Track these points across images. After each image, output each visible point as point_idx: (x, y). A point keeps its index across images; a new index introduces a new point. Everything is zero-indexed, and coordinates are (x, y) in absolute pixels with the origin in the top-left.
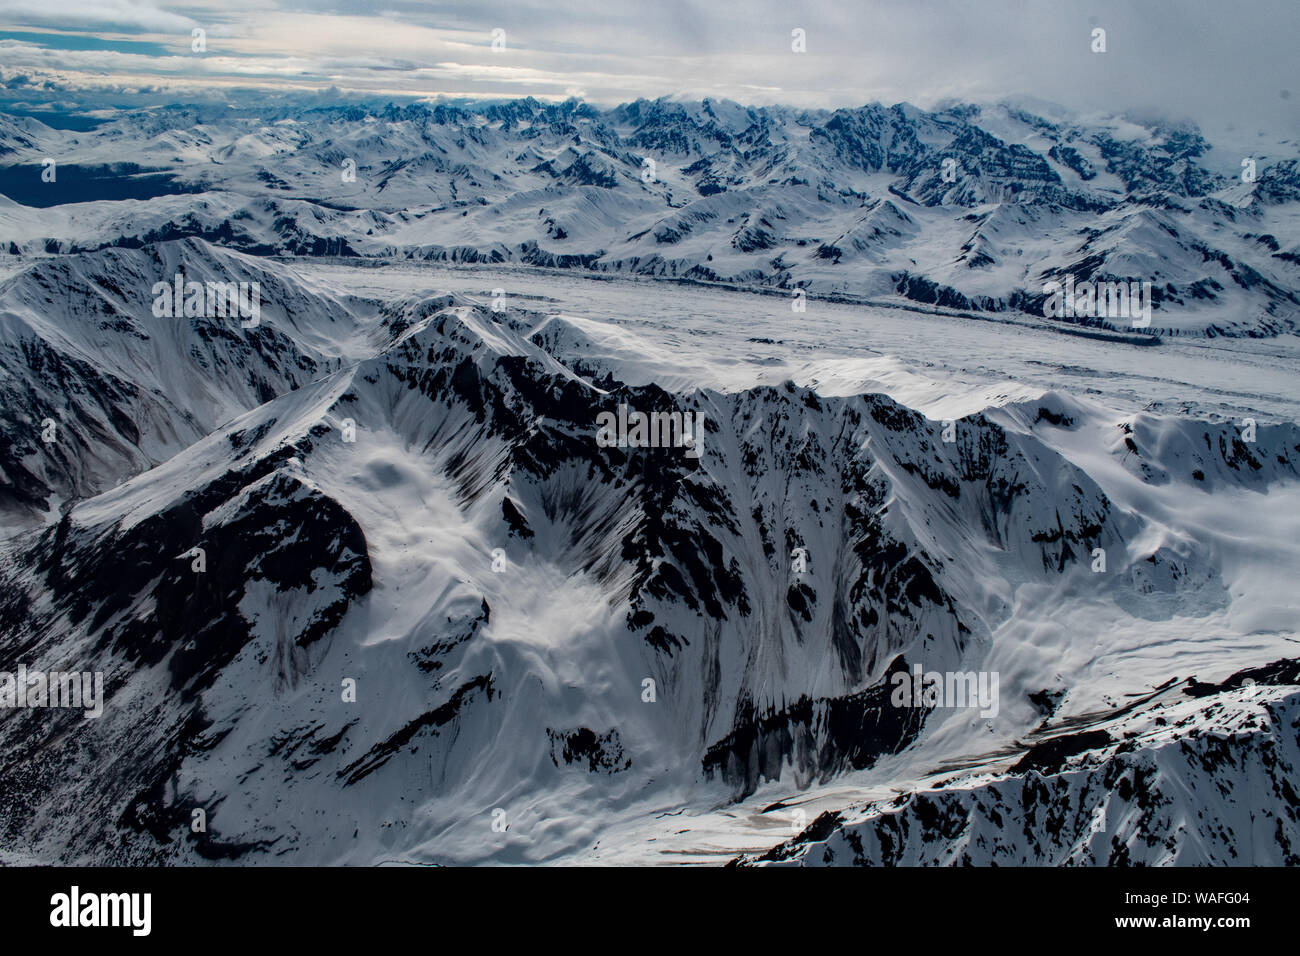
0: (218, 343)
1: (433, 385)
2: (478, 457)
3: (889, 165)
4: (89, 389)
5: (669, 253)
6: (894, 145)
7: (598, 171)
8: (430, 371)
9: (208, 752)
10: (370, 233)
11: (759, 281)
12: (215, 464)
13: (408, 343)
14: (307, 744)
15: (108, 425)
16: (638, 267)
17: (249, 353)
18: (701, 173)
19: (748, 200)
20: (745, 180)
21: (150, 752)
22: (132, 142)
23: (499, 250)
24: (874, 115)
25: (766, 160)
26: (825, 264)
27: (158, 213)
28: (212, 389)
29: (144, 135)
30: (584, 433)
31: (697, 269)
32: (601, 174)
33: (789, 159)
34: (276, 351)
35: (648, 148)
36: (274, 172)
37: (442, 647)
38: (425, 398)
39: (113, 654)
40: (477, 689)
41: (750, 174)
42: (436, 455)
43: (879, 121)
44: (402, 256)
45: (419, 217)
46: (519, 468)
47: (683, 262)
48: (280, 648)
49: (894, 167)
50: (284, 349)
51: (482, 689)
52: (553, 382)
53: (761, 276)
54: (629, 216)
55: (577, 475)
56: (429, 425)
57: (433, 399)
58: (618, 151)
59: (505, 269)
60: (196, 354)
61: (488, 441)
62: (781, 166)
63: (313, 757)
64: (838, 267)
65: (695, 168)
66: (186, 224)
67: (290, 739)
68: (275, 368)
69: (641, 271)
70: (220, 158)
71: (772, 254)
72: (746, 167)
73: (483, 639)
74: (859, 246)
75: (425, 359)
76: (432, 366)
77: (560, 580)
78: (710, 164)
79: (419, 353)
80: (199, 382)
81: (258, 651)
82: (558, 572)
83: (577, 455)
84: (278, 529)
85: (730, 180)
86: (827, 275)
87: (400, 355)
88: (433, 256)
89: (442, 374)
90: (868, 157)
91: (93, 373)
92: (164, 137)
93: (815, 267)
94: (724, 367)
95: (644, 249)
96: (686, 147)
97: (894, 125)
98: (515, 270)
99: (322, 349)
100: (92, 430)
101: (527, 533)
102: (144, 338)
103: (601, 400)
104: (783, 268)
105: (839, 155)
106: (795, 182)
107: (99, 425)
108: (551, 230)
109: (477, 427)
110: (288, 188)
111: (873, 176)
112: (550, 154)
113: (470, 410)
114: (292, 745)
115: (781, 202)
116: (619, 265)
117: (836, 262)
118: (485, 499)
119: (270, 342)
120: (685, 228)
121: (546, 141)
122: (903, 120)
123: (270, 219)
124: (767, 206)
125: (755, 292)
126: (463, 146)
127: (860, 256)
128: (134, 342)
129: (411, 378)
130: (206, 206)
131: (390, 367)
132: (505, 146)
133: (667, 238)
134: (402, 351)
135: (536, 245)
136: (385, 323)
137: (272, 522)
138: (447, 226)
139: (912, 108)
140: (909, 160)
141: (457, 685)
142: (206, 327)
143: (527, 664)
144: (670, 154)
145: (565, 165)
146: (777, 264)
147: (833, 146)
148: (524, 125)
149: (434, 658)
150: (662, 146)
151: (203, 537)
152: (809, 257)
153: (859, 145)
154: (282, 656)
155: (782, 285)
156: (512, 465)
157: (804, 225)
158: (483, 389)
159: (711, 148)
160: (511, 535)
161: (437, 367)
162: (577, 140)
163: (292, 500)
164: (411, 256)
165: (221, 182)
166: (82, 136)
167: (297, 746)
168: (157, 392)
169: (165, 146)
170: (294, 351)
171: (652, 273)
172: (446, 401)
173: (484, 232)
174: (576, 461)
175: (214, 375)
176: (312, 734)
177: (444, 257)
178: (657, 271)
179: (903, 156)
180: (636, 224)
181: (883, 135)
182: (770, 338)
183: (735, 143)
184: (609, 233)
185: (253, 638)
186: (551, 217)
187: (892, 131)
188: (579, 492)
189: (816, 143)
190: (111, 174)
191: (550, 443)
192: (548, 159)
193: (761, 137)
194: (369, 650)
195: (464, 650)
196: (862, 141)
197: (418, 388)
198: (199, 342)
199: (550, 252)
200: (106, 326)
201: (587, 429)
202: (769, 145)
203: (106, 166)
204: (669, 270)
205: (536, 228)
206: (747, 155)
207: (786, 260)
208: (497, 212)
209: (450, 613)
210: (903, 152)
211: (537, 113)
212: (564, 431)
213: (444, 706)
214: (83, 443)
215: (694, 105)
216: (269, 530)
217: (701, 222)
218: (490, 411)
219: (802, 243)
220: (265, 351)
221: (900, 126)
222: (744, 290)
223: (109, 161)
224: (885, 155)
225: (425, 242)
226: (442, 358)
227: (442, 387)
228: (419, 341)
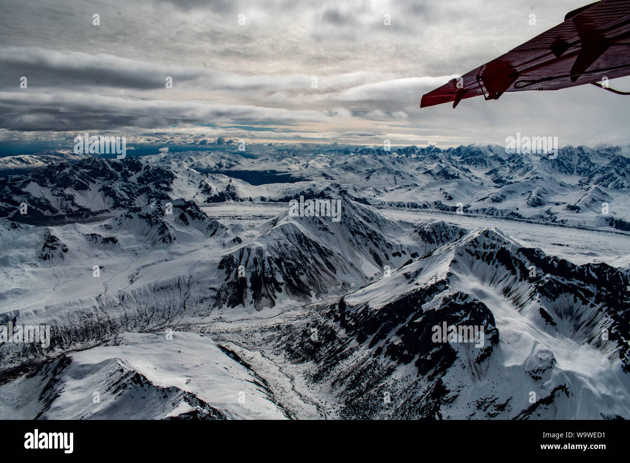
0: (357, 236)
1: (488, 258)
2: (517, 289)
3: (577, 172)
4: (318, 252)
5: (499, 206)
6: (579, 163)
7: (452, 174)
8: (485, 253)
9: (450, 404)
10: (374, 196)
11: (542, 219)
12: (400, 284)
13: (474, 241)
14: (492, 406)
15: (325, 266)
16: (485, 212)
17: (368, 241)
18: (493, 174)
19: (530, 185)
20: (514, 177)
21: (419, 401)
22: (272, 163)
23: (426, 204)
24: (569, 151)
25: (523, 169)
26: (573, 213)
27: (298, 188)
28: (357, 254)
29: (275, 160)
30: (569, 282)
31: (512, 213)
32: (453, 175)
33: (534, 169)
34: (378, 241)
35: (469, 164)
36: (328, 173)
37: (541, 370)
38: (485, 264)
39: (385, 357)
40: (560, 391)
41: (516, 175)
42: (496, 287)
43: (571, 153)
44: (387, 205)
45: (391, 190)
46: (542, 295)
47: (506, 210)
48: (469, 363)
49: (579, 173)
50: (381, 240)
51: (563, 391)
52: (552, 259)
53: (542, 217)
54: (476, 191)
55: (568, 300)
56: (489, 274)
57: (489, 264)
58: (458, 166)
59: (429, 211)
60: (351, 240)
61: (520, 283)
62: (531, 172)
63: (497, 412)
64: (578, 215)
65: (490, 173)
66: (308, 192)
67: (485, 402)
68: (378, 247)
69: (488, 214)
70: (303, 168)
71: (546, 208)
72: (514, 172)
73: (557, 369)
74: (587, 206)
75: (482, 247)
76: (486, 250)
77: (576, 346)
78: (497, 171)
79: (479, 245)
80: (353, 251)
81: (461, 363)
82: (574, 342)
83: (567, 292)
84: (461, 314)
85: (507, 177)
86: (573, 218)
87: (470, 245)
88: (400, 206)
89: (491, 254)
90: (567, 168)
91: (319, 246)
92: (284, 161)
93: (567, 214)
94: (570, 255)
95: (488, 205)
96: (486, 164)
97: (579, 155)
98: (433, 212)
99: (393, 240)
100: (320, 268)
101: (553, 324)
102: (332, 234)
103: (577, 269)
104: (552, 214)
105: (553, 167)
106: (537, 178)
107: (322, 266)
108: (446, 197)
109: (513, 277)
110: (333, 179)
111: (570, 177)
112: (430, 167)
113: (507, 269)
114: (486, 405)
115: (544, 186)
116: (477, 211)
117: (578, 212)
118: (528, 307)
119: (375, 237)
120: (504, 197)
121: (427, 162)
122: (583, 153)
123: (337, 190)
124: (538, 188)
125: (542, 224)
126: (394, 164)
127: (588, 210)
128: (329, 235)
129: (477, 255)
130: (315, 185)
131: (467, 250)
132: (411, 164)
133: (497, 200)
134: (471, 244)
135: (440, 202)
136: (416, 231)
137: (459, 311)
138: (402, 194)
139: (587, 147)
140: (587, 170)
141: (552, 388)
142: (353, 230)
143: (581, 383)
144: (479, 167)
145: (437, 171)
146: (548, 212)
147: (551, 164)
148: (414, 156)
149: (538, 375)
150: (475, 164)
151: (424, 314)
152: (563, 210)
153: (562, 164)
154: (471, 366)
155: (554, 221)
156: (538, 294)
157: (556, 196)
158: (513, 261)
159: (497, 165)
160: (546, 324)
161: (489, 251)
162: (440, 161)
163: (466, 302)
164: (391, 205)
165: (308, 177)
166: (255, 161)
167: (488, 406)
168: (339, 254)
169: (285, 164)
170: (384, 241)
171: (492, 215)
172: (495, 265)
173: (419, 197)
174: (567, 294)
175: (357, 249)
176: (493, 401)
177: (404, 206)
178: (495, 213)
179: (584, 168)
180: (480, 195)
181: (573, 159)
182: (562, 244)
183: (507, 162)
184: (469, 198)
185: (458, 358)
186: (446, 191)
187: (578, 158)
188: (571, 308)
189: (543, 163)
190: (267, 174)
191: (555, 286)
192: (429, 169)
193: (519, 160)
194: (508, 368)
195: (550, 373)
196: (564, 162)
197: (481, 259)
198: (351, 236)
199: (447, 205)
200: (320, 228)
201: (571, 281)
202: (523, 163)
203: (266, 171)
204: (500, 214)
205: (439, 195)
206: (514, 167)
207: (552, 211)
208: (422, 189)
209: (540, 356)
210: (583, 166)
211: (417, 152)
212: (560, 281)
213: (548, 397)
214: (318, 272)
215: (484, 147)
216: (458, 314)
217: (510, 195)
218: (518, 271)
219: (557, 204)
220: (374, 240)
221: (582, 155)
222: (536, 223)
223: (267, 169)
224: (575, 167)
225: (396, 200)
226: (490, 248)
227: (492, 259)
228: (478, 240)
